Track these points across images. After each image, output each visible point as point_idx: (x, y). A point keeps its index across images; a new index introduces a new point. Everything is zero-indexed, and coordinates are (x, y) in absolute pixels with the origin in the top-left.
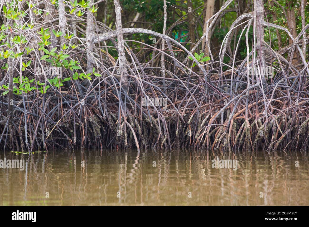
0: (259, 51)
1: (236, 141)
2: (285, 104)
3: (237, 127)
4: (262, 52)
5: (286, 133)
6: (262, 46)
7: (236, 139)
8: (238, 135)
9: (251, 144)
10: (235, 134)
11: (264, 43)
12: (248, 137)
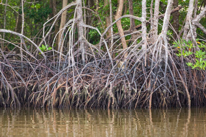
0: (81, 43)
1: (61, 102)
2: (93, 78)
3: (62, 93)
4: (83, 44)
5: (93, 96)
6: (83, 40)
7: (62, 100)
8: (63, 98)
9: (69, 103)
10: (61, 97)
11: (83, 38)
12: (67, 99)
